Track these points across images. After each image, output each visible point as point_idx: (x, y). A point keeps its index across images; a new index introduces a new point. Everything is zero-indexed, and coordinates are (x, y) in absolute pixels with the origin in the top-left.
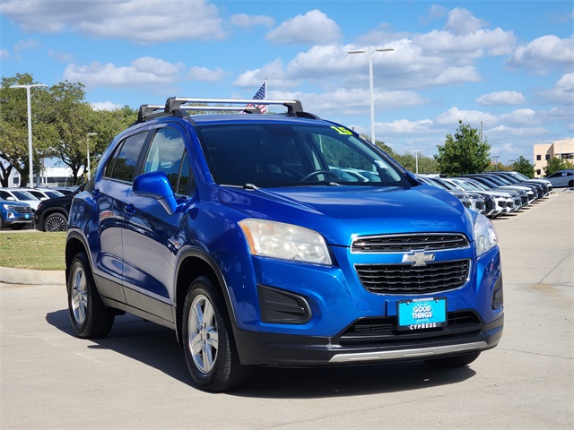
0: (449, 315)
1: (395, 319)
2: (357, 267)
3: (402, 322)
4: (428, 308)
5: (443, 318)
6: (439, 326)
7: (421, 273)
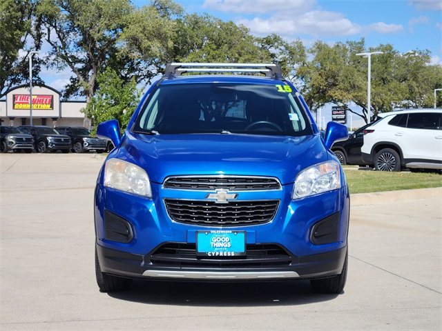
0: (249, 247)
1: (194, 246)
2: (167, 201)
3: (201, 249)
4: (227, 239)
5: (242, 249)
6: (237, 255)
7: (224, 210)
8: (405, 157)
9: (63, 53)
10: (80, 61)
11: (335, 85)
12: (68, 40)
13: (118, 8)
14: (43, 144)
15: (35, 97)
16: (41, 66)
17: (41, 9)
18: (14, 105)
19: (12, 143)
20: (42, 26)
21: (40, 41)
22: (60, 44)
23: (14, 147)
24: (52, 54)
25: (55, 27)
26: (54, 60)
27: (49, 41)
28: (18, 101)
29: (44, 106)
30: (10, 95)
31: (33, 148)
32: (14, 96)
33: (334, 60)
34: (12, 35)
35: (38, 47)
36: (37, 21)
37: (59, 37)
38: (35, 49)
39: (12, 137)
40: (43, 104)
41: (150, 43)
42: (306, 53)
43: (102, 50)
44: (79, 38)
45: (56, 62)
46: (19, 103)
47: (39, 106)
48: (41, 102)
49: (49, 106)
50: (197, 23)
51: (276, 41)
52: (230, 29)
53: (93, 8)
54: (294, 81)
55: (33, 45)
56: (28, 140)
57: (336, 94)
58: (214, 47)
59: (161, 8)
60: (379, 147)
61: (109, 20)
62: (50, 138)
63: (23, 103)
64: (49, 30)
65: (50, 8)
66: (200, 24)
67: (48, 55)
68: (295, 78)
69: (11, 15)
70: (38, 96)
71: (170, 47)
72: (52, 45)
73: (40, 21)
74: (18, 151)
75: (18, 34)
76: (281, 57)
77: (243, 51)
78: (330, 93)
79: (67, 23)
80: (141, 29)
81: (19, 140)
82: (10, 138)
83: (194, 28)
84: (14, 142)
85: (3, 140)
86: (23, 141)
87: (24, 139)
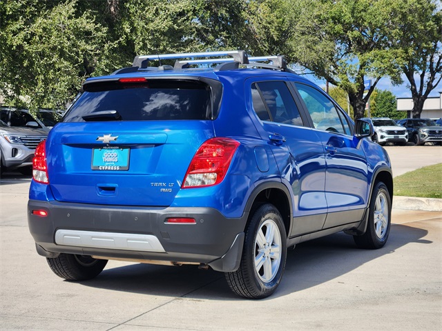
19: (425, 136)
23: (427, 140)
81: (432, 133)
84: (426, 134)
85: (416, 133)
86: (436, 134)
87: (437, 132)
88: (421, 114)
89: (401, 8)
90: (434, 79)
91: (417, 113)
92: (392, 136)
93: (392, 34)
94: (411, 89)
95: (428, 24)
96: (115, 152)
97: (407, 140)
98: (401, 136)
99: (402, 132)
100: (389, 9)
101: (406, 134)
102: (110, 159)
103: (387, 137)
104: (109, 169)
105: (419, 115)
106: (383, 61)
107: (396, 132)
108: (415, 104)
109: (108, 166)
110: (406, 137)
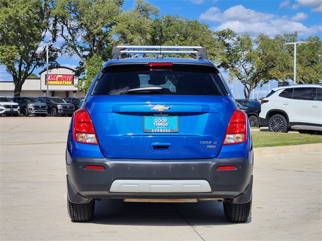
8: (290, 121)
9: (73, 44)
10: (86, 50)
11: (274, 67)
12: (77, 35)
13: (110, 11)
14: (54, 110)
15: (61, 76)
16: (58, 53)
17: (55, 12)
18: (46, 82)
19: (32, 109)
20: (58, 25)
21: (55, 35)
22: (70, 37)
23: (33, 112)
24: (65, 44)
25: (67, 25)
26: (67, 48)
27: (62, 35)
28: (49, 79)
29: (67, 83)
30: (43, 75)
31: (47, 113)
32: (46, 75)
33: (273, 48)
34: (32, 31)
35: (54, 40)
36: (54, 21)
37: (70, 32)
38: (52, 41)
39: (31, 105)
40: (66, 81)
41: (133, 36)
42: (252, 43)
43: (100, 42)
44: (85, 33)
45: (68, 50)
46: (50, 80)
47: (64, 82)
48: (65, 79)
49: (70, 83)
50: (170, 21)
51: (229, 34)
52: (195, 26)
53: (92, 11)
54: (244, 63)
55: (51, 39)
56: (43, 107)
57: (274, 73)
58: (182, 38)
59: (143, 10)
60: (272, 113)
61: (104, 20)
62: (60, 105)
63: (52, 80)
64: (63, 27)
65: (61, 11)
66: (173, 23)
67: (62, 45)
68: (245, 61)
69: (30, 17)
70: (63, 75)
71: (148, 38)
72: (65, 38)
73: (56, 21)
74: (37, 115)
75: (35, 30)
76: (234, 46)
77: (203, 42)
78: (270, 73)
79: (76, 22)
80: (126, 26)
81: (36, 107)
82: (31, 106)
83: (168, 25)
84: (33, 108)
85: (25, 107)
86: (39, 108)
87: (40, 107)
88: (20, 94)
89: (16, 16)
90: (29, 69)
91: (18, 93)
92: (9, 110)
93: (9, 35)
94: (13, 75)
95: (33, 29)
96: (165, 119)
97: (19, 112)
98: (15, 110)
99: (15, 107)
100: (7, 16)
101: (19, 108)
102: (161, 124)
103: (5, 110)
104: (161, 131)
105: (19, 95)
106: (3, 54)
107: (11, 106)
108: (16, 86)
109: (159, 129)
110: (19, 110)
